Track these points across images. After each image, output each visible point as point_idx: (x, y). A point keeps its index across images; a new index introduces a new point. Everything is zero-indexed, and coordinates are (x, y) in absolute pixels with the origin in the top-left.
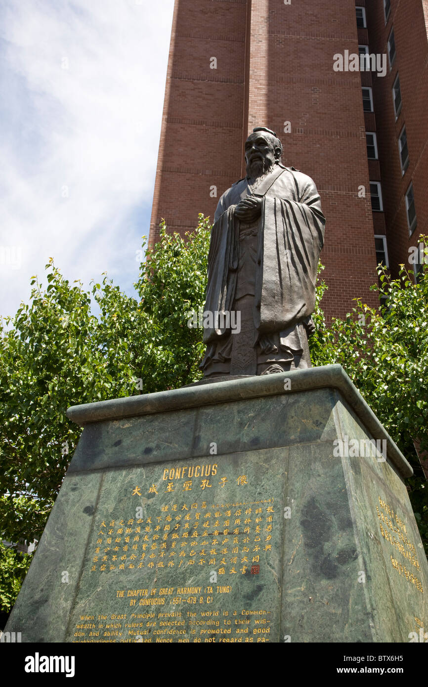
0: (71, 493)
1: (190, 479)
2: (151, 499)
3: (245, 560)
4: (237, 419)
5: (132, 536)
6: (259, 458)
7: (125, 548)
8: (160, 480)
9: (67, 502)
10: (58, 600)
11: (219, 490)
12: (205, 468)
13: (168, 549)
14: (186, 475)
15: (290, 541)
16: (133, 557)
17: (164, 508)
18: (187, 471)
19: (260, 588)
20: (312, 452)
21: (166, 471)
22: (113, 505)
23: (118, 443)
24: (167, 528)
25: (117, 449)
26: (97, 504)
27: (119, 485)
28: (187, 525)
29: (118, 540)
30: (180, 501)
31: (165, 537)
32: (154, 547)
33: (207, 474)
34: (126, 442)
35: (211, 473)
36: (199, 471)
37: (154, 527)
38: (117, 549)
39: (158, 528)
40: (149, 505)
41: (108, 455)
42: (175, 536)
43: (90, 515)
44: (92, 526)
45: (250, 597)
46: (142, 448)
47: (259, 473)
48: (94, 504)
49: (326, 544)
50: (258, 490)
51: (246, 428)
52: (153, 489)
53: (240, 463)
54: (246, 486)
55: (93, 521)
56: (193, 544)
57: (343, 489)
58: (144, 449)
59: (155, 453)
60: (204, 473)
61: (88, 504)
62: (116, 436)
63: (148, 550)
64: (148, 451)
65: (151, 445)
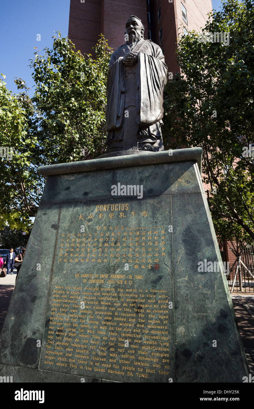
0: (43, 216)
1: (113, 212)
2: (90, 222)
3: (150, 261)
4: (138, 177)
5: (81, 243)
6: (154, 201)
7: (78, 250)
8: (95, 211)
9: (42, 221)
10: (42, 276)
11: (131, 219)
12: (121, 205)
13: (103, 252)
14: (110, 209)
15: (177, 251)
16: (83, 255)
17: (98, 228)
18: (110, 207)
19: (160, 278)
20: (186, 199)
21: (98, 207)
22: (68, 225)
23: (68, 188)
24: (101, 240)
25: (67, 192)
26: (59, 223)
27: (70, 213)
28: (113, 239)
29: (73, 245)
30: (108, 224)
31: (100, 245)
32: (94, 250)
33: (123, 209)
34: (72, 188)
35: (125, 209)
36: (118, 207)
37: (93, 239)
38: (72, 250)
39: (96, 239)
40: (89, 226)
41: (62, 196)
42: (106, 245)
43: (55, 229)
44: (57, 236)
45: (155, 282)
46: (82, 192)
47: (154, 210)
48: (57, 223)
49: (199, 253)
50: (155, 220)
51: (144, 183)
52: (91, 217)
53: (142, 203)
54: (147, 218)
55: (57, 232)
56: (117, 250)
57: (207, 222)
58: (83, 192)
59: (90, 195)
60: (121, 209)
61: (54, 223)
62: (66, 185)
63: (91, 252)
64: (86, 194)
65: (87, 190)
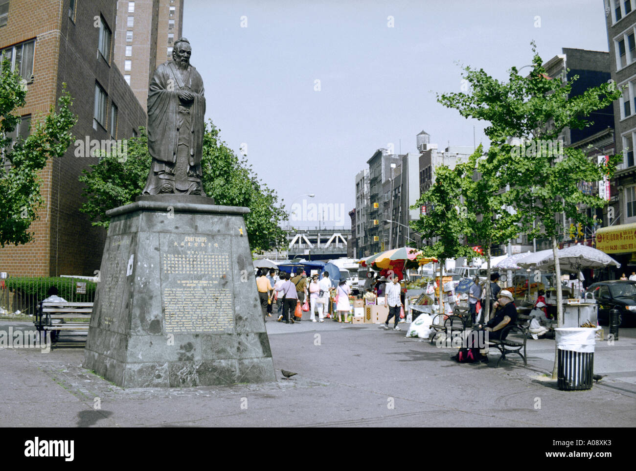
0: (146, 241)
1: (197, 242)
2: (183, 248)
3: (221, 273)
4: (211, 221)
5: (178, 261)
6: (221, 239)
7: (177, 266)
8: (185, 241)
9: (145, 244)
10: (154, 283)
11: (208, 248)
12: (202, 239)
13: (193, 267)
15: (234, 268)
16: (180, 269)
17: (189, 252)
18: (195, 239)
19: (227, 282)
21: (186, 238)
22: (167, 248)
23: (162, 222)
24: (191, 260)
25: (162, 224)
26: (160, 247)
27: (167, 240)
28: (199, 259)
29: (173, 262)
30: (194, 250)
31: (191, 263)
32: (188, 266)
34: (166, 222)
35: (204, 241)
36: (200, 240)
37: (186, 259)
38: (173, 266)
39: (188, 259)
41: (159, 227)
42: (195, 263)
43: (158, 251)
44: (160, 255)
45: (224, 285)
46: (174, 226)
47: (222, 244)
48: (158, 247)
50: (222, 250)
51: (215, 225)
52: (183, 244)
53: (214, 240)
54: (218, 248)
55: (160, 254)
56: (202, 266)
59: (180, 229)
60: (202, 241)
61: (156, 247)
62: (160, 219)
63: (186, 267)
64: (177, 228)
65: (177, 225)
